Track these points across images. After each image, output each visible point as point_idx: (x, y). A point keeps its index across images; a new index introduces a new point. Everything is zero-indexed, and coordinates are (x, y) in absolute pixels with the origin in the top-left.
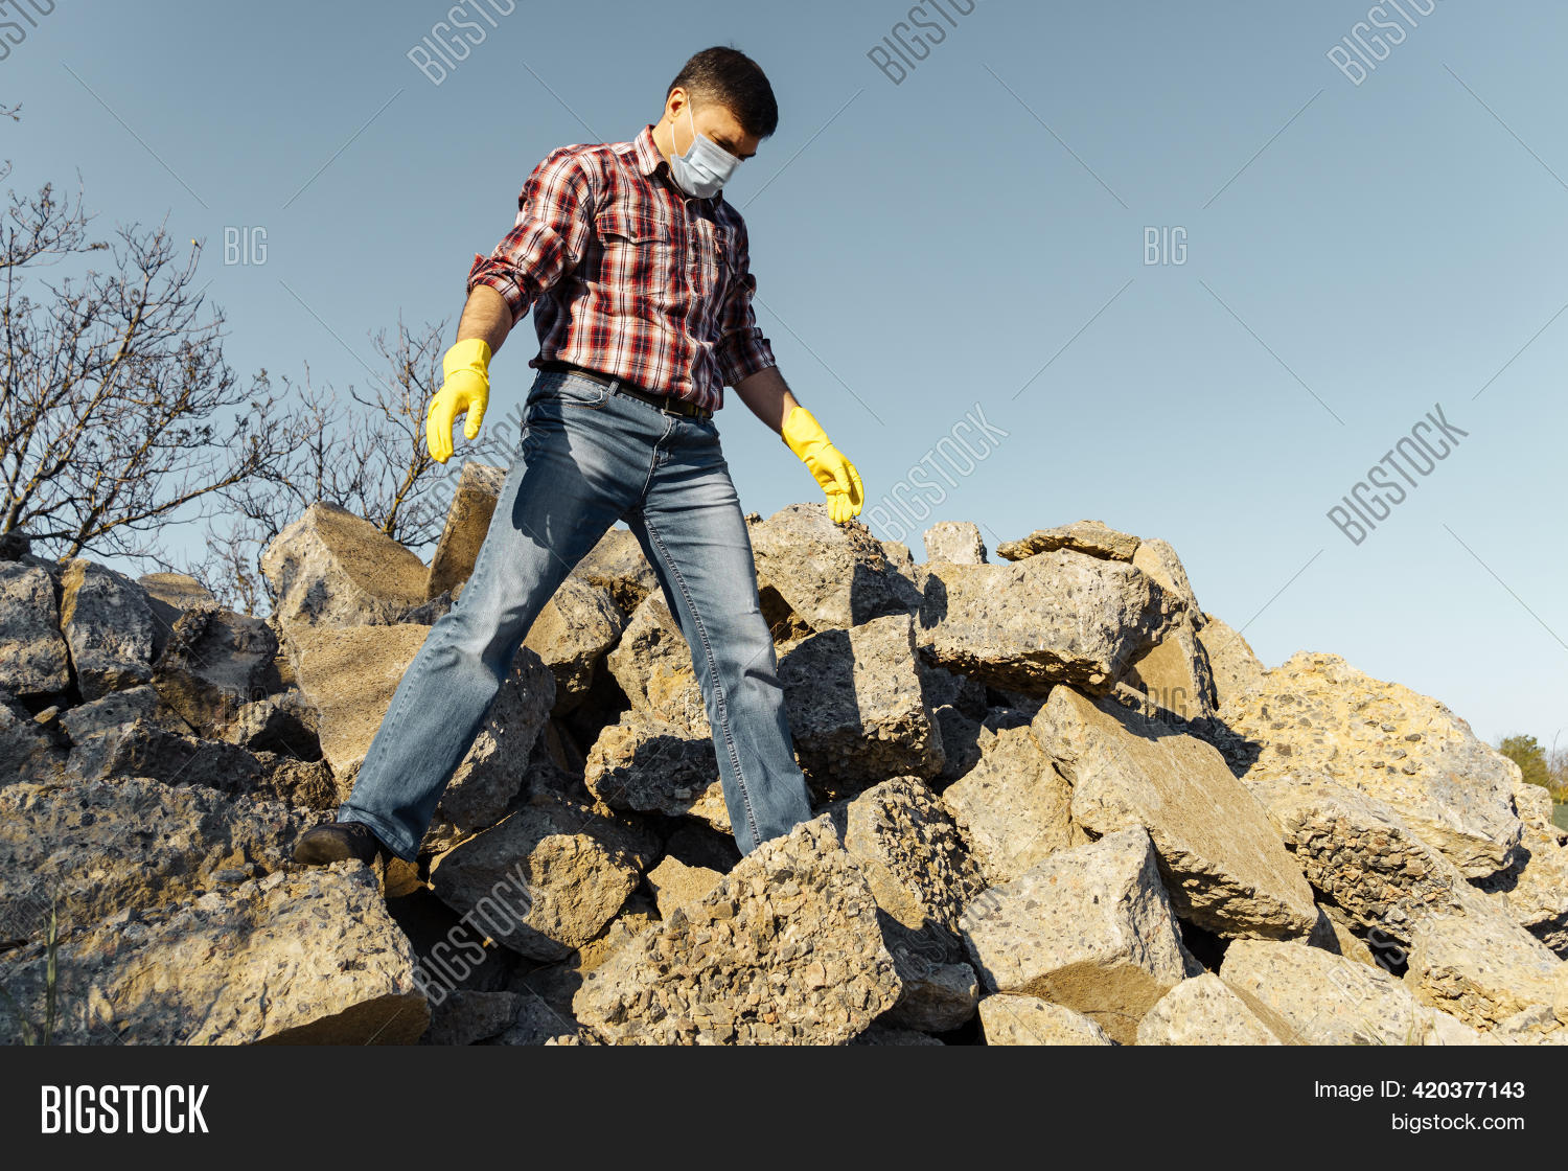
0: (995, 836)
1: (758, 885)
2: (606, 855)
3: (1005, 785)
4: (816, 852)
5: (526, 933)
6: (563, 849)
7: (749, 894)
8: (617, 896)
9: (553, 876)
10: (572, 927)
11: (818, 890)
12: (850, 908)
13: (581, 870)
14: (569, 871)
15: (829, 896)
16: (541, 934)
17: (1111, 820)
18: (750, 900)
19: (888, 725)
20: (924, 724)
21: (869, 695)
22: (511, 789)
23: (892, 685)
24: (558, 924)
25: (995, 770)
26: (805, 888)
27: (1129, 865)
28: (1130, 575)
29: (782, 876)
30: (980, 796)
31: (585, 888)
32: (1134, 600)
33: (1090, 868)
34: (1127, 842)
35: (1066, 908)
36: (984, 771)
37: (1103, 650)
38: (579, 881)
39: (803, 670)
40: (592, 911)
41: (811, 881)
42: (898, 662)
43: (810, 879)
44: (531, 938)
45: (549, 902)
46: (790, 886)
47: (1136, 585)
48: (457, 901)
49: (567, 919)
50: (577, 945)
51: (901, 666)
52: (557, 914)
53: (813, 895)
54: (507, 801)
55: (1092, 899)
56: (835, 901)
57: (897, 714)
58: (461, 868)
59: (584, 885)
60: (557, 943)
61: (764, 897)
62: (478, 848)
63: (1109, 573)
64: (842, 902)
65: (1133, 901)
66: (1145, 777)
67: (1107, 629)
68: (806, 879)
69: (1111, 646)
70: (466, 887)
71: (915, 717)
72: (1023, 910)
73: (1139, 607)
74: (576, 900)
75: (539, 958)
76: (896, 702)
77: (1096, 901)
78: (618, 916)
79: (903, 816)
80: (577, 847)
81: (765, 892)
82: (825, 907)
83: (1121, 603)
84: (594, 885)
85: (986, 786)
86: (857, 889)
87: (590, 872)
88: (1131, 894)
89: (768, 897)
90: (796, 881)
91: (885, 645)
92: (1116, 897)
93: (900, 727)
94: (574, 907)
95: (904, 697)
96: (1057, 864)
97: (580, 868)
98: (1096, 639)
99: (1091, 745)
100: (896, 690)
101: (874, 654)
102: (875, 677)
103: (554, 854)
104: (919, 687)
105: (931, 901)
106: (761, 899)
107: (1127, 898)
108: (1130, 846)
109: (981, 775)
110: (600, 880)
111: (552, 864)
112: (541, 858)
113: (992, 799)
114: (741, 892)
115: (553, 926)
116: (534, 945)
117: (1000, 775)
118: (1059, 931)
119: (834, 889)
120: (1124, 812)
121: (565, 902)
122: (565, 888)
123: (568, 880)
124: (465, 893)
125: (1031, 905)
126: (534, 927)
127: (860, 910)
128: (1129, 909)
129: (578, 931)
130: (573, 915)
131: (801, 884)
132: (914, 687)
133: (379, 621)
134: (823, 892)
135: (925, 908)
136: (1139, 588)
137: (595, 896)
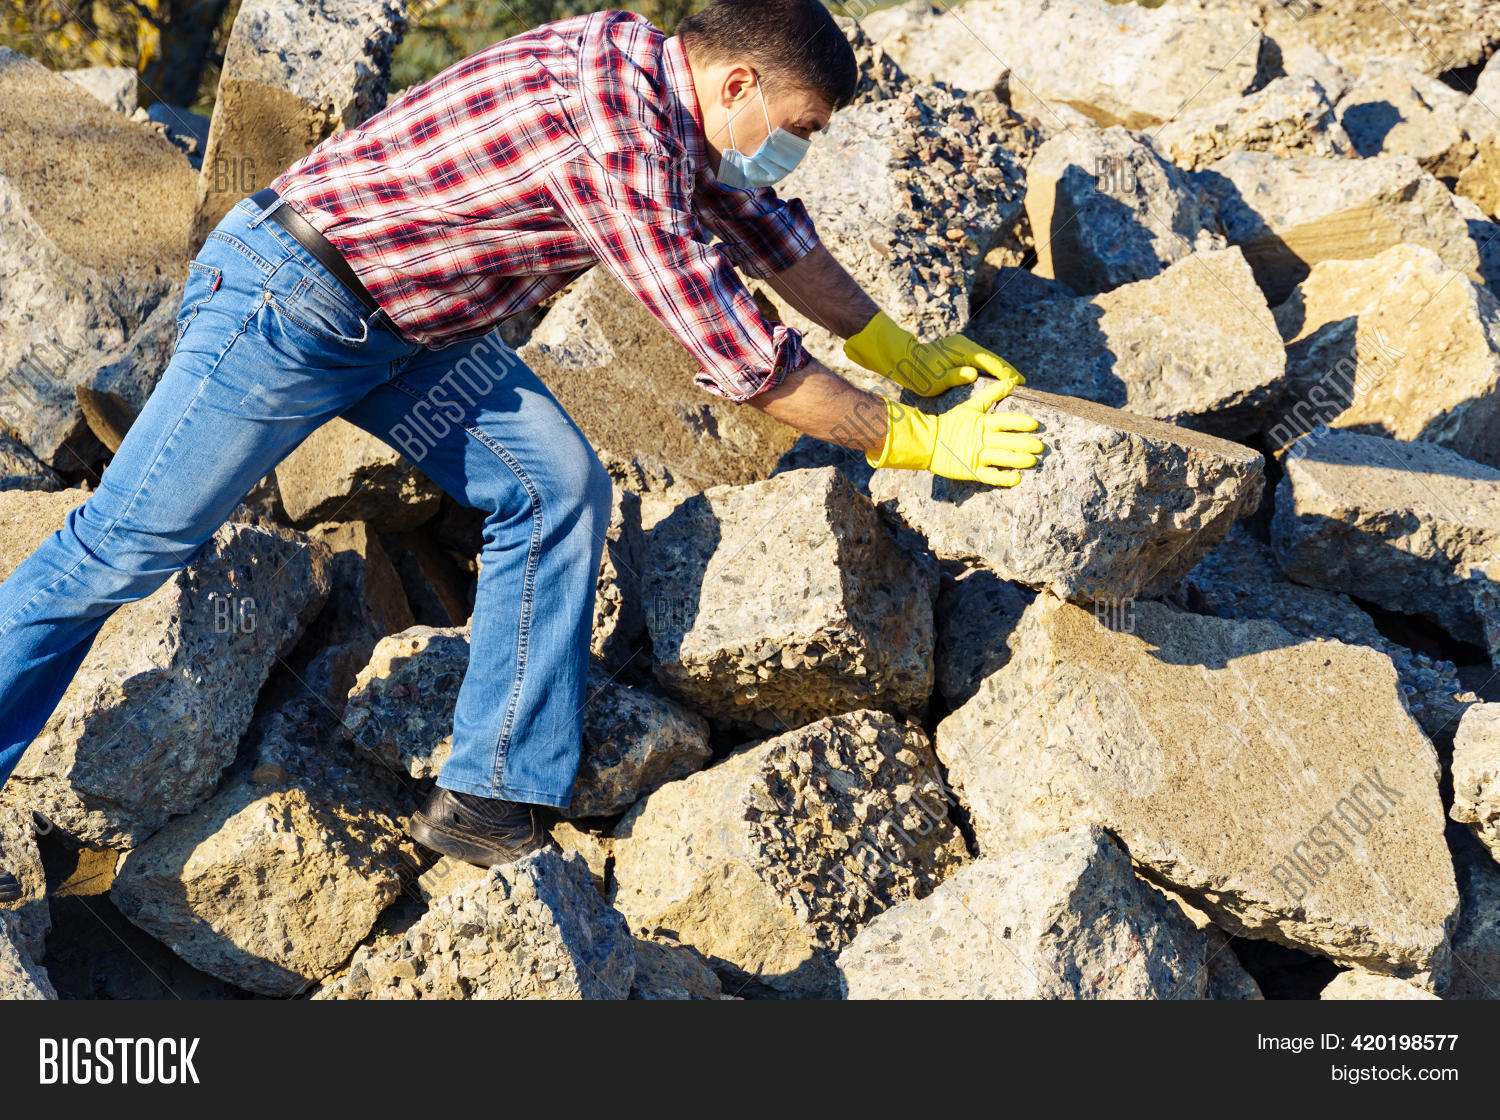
0: (996, 803)
1: (443, 941)
2: (345, 858)
3: (1016, 723)
4: (509, 903)
5: (242, 961)
6: (281, 852)
7: (434, 950)
8: (365, 913)
9: (273, 887)
10: (307, 952)
11: (509, 949)
12: (545, 971)
13: (310, 879)
14: (294, 880)
15: (521, 957)
16: (265, 961)
17: (1065, 814)
18: (436, 956)
19: (794, 646)
20: (851, 642)
21: (768, 598)
22: (223, 758)
23: (801, 583)
24: (288, 948)
25: (1003, 699)
26: (497, 946)
27: (1056, 884)
28: (1105, 446)
29: (471, 931)
30: (980, 740)
31: (319, 902)
32: (1120, 479)
33: (1010, 887)
34: (1065, 851)
35: (974, 941)
36: (988, 700)
37: (1055, 565)
38: (310, 893)
39: (677, 551)
40: (333, 931)
41: (500, 937)
42: (813, 545)
43: (499, 936)
44: (250, 967)
45: (272, 920)
46: (478, 943)
47: (1119, 457)
48: (147, 921)
49: (299, 941)
50: (320, 975)
51: (818, 551)
52: (285, 935)
53: (503, 955)
54: (218, 774)
55: (1002, 932)
56: (527, 962)
57: (807, 630)
58: (147, 878)
59: (319, 898)
60: (290, 972)
61: (451, 954)
62: (170, 850)
63: (1074, 442)
64: (535, 963)
65: (1066, 934)
66: (1152, 739)
67: (1064, 531)
68: (495, 935)
69: (1071, 556)
70: (156, 902)
71: (833, 634)
72: (928, 940)
73: (1131, 488)
74: (309, 917)
75: (267, 993)
76: (805, 612)
77: (1008, 933)
78: (369, 940)
79: (809, 789)
80: (301, 849)
81: (451, 948)
82: (516, 969)
83: (1093, 487)
84: (331, 898)
85: (987, 724)
86: (553, 950)
87: (322, 882)
88: (1062, 925)
89: (457, 955)
90: (486, 938)
91: (795, 519)
92: (1038, 927)
93: (815, 648)
94: (308, 926)
95: (816, 604)
96: (976, 878)
97: (308, 876)
98: (1041, 549)
99: (1061, 696)
100: (807, 592)
101: (780, 531)
102: (780, 567)
103: (269, 859)
104: (839, 589)
105: (830, 918)
106: (447, 956)
107: (1055, 929)
108: (1067, 856)
109: (983, 707)
110: (339, 892)
111: (269, 873)
112: (252, 865)
113: (998, 745)
114: (426, 947)
115: (280, 951)
116: (256, 977)
117: (1010, 706)
118: (960, 973)
119: (526, 949)
120: (1080, 803)
121: (293, 920)
122: (291, 903)
123: (295, 892)
124: (154, 910)
125: (938, 933)
126: (254, 952)
127: (558, 974)
128: (1060, 946)
129: (317, 957)
130: (308, 937)
131: (491, 940)
132: (832, 588)
133: (103, 318)
134: (514, 952)
135: (812, 929)
136: (1125, 461)
137: (334, 912)
